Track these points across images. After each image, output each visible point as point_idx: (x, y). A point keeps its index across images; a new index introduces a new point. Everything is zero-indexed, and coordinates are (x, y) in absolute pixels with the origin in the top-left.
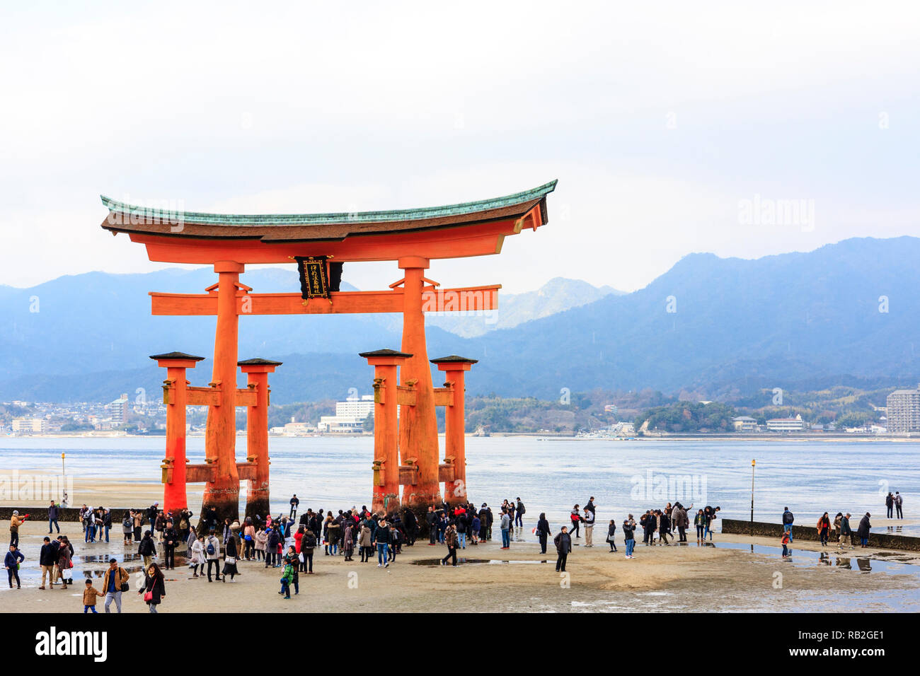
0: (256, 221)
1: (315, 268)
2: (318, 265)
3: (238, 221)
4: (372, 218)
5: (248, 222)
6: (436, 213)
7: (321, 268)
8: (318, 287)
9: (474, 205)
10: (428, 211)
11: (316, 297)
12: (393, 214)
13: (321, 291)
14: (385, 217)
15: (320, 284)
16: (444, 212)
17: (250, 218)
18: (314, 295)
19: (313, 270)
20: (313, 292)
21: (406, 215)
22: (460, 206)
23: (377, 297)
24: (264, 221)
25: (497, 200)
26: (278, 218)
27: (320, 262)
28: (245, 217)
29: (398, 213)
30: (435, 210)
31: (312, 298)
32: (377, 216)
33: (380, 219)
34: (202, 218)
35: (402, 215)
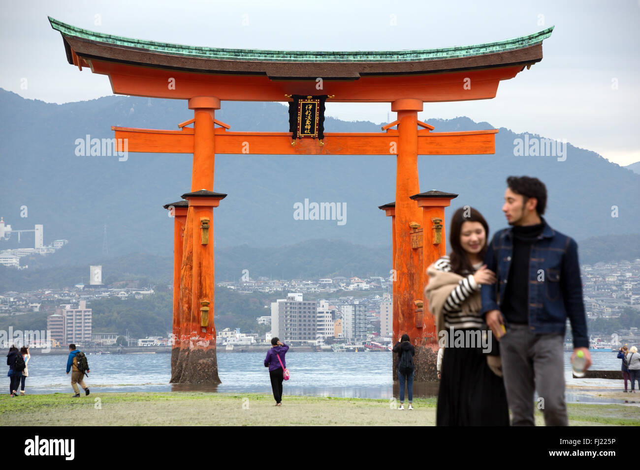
0: (236, 55)
1: (310, 107)
2: (314, 105)
3: (216, 54)
4: (364, 58)
5: (227, 56)
6: (431, 56)
7: (317, 108)
8: (309, 128)
9: (470, 49)
10: (423, 53)
11: (305, 137)
12: (386, 54)
13: (312, 131)
14: (378, 58)
15: (312, 124)
16: (440, 55)
17: (229, 52)
18: (303, 135)
19: (308, 109)
20: (303, 132)
21: (399, 56)
22: (456, 50)
23: (370, 139)
24: (245, 56)
25: (494, 45)
26: (260, 53)
27: (317, 102)
28: (223, 50)
29: (392, 54)
30: (430, 53)
31: (300, 138)
32: (370, 56)
33: (372, 59)
34: (174, 49)
35: (395, 56)
